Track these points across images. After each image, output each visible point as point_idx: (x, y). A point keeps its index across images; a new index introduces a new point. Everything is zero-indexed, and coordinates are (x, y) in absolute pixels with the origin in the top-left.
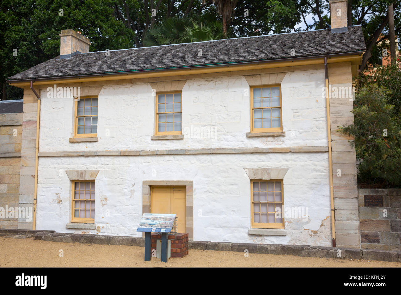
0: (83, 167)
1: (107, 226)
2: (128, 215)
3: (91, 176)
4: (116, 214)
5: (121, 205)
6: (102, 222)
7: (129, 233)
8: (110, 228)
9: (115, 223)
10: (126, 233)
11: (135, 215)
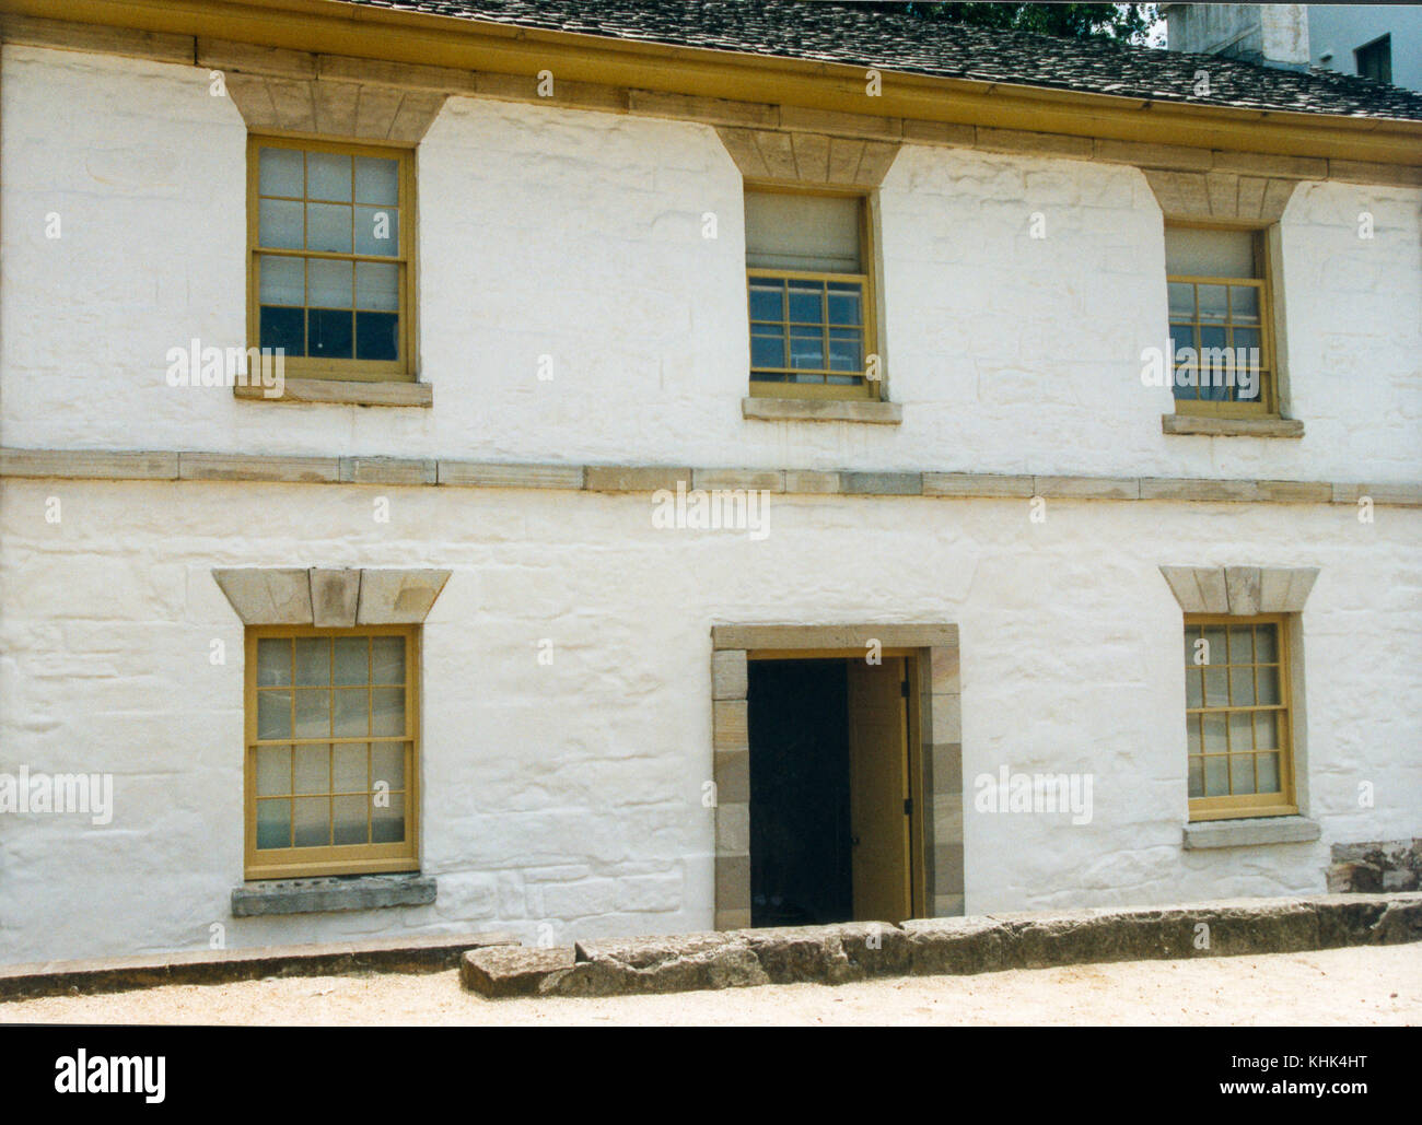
0: (337, 547)
1: (500, 880)
2: (625, 810)
3: (397, 606)
4: (558, 811)
5: (587, 759)
6: (470, 863)
7: (633, 906)
8: (520, 888)
9: (552, 859)
10: (617, 909)
11: (665, 805)
